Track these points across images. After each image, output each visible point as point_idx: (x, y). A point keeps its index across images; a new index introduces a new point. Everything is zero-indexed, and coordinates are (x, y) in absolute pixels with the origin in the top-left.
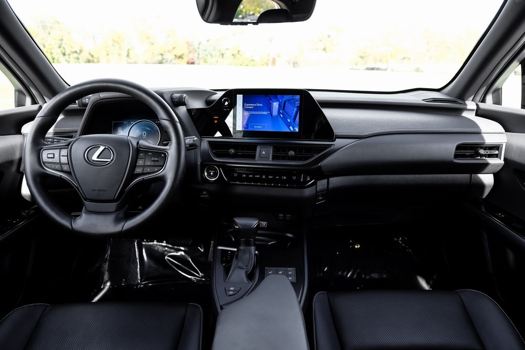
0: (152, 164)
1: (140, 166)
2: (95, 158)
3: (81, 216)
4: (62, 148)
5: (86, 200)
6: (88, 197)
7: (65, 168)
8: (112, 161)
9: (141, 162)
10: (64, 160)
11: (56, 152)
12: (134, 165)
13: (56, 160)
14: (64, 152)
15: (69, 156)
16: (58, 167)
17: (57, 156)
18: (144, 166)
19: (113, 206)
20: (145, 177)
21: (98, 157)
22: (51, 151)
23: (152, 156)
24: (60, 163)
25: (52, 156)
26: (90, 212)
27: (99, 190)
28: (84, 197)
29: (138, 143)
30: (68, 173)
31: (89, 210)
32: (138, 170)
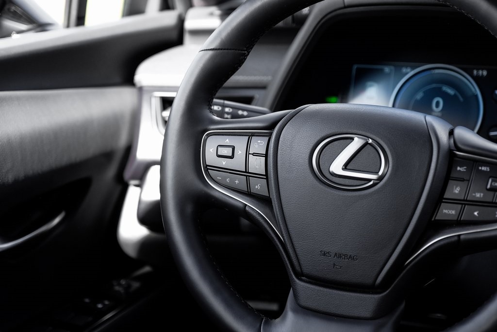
0: (489, 197)
1: (454, 201)
2: (337, 167)
3: (284, 318)
4: (253, 135)
5: (300, 275)
6: (307, 269)
7: (258, 187)
8: (381, 179)
9: (457, 190)
10: (257, 165)
11: (240, 143)
12: (438, 198)
13: (238, 163)
14: (259, 145)
15: (271, 157)
16: (239, 181)
17: (240, 153)
18: (464, 202)
19: (366, 303)
20: (465, 233)
21: (346, 167)
22: (227, 140)
23: (487, 175)
24: (246, 173)
25: (227, 152)
26: (306, 311)
27: (339, 256)
28: (298, 268)
29: (451, 133)
30: (264, 201)
31: (304, 302)
32: (448, 212)
